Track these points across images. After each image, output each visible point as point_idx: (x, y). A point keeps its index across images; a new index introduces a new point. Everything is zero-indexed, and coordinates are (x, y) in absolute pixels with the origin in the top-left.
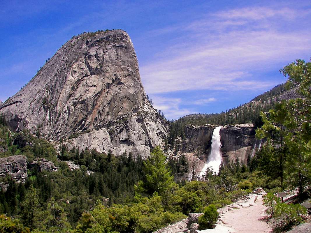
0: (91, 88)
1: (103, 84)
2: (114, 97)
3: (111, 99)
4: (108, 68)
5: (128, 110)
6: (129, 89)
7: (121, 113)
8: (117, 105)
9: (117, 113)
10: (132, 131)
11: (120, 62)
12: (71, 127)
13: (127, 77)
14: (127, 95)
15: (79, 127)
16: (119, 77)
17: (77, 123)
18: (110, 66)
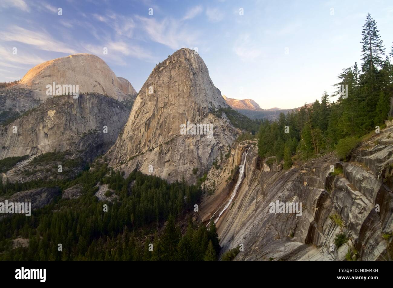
0: (146, 115)
1: (154, 109)
2: (165, 119)
3: (163, 122)
4: (160, 93)
5: (177, 130)
6: (179, 108)
7: (171, 134)
8: (167, 127)
9: (167, 134)
10: (175, 151)
11: (173, 83)
12: (130, 151)
13: (178, 97)
14: (176, 115)
15: (136, 151)
16: (170, 98)
17: (134, 147)
18: (163, 90)
